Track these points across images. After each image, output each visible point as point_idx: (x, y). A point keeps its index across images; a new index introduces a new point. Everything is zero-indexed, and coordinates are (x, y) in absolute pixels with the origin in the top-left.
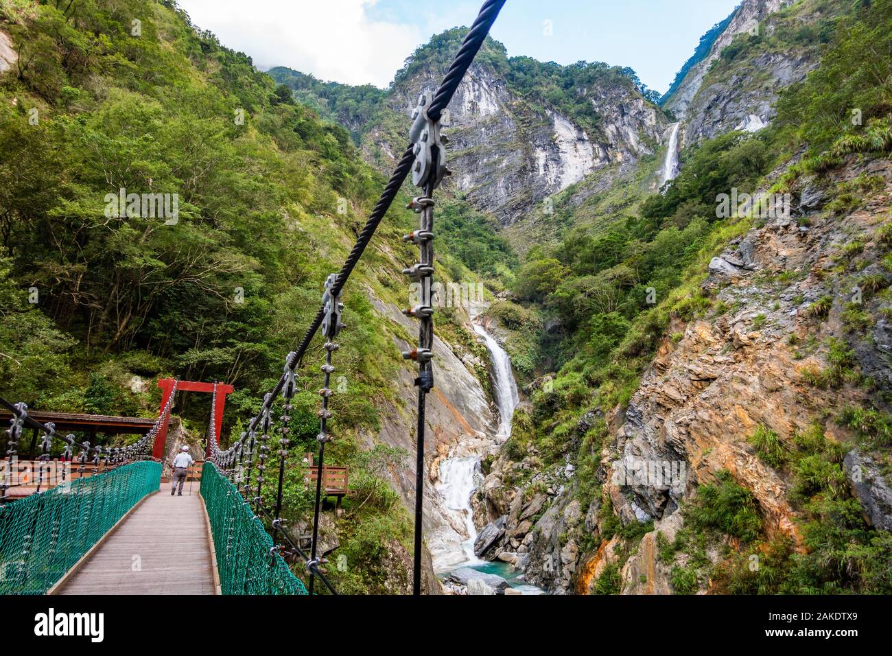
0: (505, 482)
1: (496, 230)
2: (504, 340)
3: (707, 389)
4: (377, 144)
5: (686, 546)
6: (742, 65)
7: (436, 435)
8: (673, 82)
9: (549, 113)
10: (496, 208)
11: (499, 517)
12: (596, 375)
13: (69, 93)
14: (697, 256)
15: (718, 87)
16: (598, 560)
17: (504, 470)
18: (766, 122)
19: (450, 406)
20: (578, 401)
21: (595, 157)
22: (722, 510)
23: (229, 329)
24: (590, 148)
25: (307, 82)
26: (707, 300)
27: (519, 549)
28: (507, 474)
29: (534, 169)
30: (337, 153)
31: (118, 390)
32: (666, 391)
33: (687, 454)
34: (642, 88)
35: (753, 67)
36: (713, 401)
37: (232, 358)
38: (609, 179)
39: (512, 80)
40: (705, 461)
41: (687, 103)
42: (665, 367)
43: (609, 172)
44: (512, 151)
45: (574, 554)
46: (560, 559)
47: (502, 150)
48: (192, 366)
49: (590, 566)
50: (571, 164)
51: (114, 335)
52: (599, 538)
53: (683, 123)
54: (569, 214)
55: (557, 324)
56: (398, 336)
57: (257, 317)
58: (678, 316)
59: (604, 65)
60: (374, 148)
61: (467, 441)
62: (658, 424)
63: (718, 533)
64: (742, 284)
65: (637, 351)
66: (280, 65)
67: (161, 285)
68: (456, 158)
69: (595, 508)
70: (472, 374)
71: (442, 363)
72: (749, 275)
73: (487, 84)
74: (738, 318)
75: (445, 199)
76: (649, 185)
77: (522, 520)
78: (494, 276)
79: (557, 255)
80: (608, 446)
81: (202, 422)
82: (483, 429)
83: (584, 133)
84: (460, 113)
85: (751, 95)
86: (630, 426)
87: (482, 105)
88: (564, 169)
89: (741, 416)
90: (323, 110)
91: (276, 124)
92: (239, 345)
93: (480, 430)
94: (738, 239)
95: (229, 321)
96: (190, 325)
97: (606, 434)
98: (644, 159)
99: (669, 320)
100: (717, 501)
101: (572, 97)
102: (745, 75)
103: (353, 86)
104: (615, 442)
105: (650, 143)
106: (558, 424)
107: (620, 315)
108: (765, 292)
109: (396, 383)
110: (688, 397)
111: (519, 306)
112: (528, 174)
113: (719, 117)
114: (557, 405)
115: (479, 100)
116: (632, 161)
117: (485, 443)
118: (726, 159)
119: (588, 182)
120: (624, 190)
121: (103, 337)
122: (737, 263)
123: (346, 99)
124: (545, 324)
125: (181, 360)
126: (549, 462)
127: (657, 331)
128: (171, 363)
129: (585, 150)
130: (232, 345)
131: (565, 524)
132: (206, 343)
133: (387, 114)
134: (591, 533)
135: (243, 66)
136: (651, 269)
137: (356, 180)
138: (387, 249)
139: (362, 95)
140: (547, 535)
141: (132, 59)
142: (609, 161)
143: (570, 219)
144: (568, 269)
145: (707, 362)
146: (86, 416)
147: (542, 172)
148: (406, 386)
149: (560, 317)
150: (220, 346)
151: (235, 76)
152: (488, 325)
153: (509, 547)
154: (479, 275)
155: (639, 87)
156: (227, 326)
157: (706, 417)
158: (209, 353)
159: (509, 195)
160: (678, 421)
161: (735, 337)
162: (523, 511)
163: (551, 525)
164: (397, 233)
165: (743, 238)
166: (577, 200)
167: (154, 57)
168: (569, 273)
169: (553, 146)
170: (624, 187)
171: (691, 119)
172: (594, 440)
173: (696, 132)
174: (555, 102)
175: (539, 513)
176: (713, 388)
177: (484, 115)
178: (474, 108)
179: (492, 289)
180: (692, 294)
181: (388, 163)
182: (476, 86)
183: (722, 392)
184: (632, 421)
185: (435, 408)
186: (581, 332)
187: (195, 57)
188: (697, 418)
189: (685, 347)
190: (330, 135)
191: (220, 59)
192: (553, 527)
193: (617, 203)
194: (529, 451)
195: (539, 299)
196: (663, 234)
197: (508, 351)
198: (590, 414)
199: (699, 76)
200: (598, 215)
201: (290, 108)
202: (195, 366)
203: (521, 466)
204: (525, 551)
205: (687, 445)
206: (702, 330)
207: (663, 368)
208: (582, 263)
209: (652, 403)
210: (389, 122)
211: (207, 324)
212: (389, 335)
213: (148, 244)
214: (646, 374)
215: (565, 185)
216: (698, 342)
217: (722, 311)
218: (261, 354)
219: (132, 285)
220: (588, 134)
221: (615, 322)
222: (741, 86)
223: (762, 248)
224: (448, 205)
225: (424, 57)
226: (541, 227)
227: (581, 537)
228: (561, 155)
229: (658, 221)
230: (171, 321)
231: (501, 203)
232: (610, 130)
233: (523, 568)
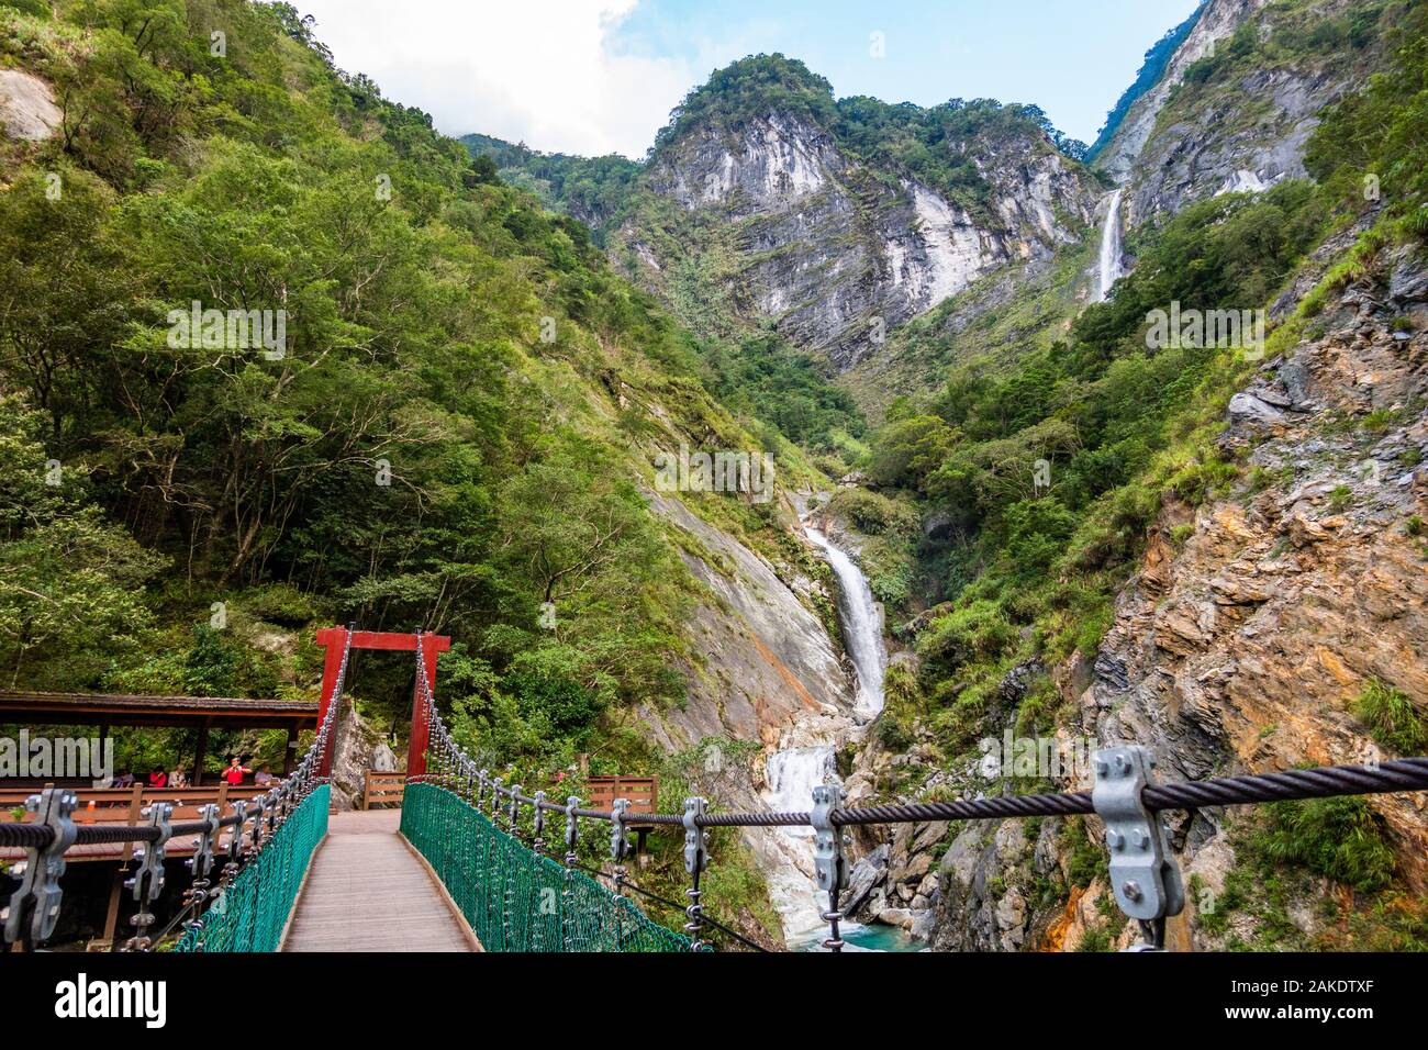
0: (880, 787)
1: (829, 377)
2: (857, 552)
3: (1252, 619)
4: (631, 247)
5: (1247, 901)
6: (1221, 91)
7: (758, 712)
8: (1103, 127)
9: (905, 184)
10: (825, 342)
11: (873, 848)
12: (1022, 603)
13: (145, 169)
14: (1192, 396)
15: (1183, 128)
16: (1067, 924)
17: (877, 768)
18: (1266, 182)
19: (777, 663)
20: (994, 648)
21: (985, 253)
22: (1312, 834)
23: (427, 541)
24: (975, 238)
25: (519, 155)
26: (1231, 467)
27: (913, 903)
28: (882, 773)
29: (885, 276)
30: (573, 260)
31: (243, 653)
32: (1174, 626)
33: (1227, 736)
34: (1056, 137)
35: (1241, 93)
36: (1268, 641)
37: (433, 590)
38: (1009, 286)
39: (844, 135)
40: (1268, 746)
41: (1131, 157)
42: (1160, 585)
43: (1007, 275)
44: (848, 248)
45: (1020, 913)
46: (995, 920)
47: (833, 248)
48: (366, 607)
49: (1054, 934)
50: (945, 264)
51: (232, 560)
52: (1064, 884)
53: (1128, 190)
54: (946, 346)
55: (945, 522)
56: (687, 551)
57: (474, 519)
58: (1177, 496)
59: (992, 103)
60: (626, 253)
61: (807, 721)
62: (1163, 683)
63: (1306, 876)
64: (1292, 436)
65: (1099, 559)
66: (472, 133)
67: (309, 470)
68: (758, 263)
69: (1051, 831)
70: (808, 609)
71: (759, 592)
72: (1304, 421)
73: (804, 143)
74: (1295, 495)
75: (743, 330)
76: (1075, 294)
77: (916, 852)
78: (830, 450)
79: (938, 410)
80: (1065, 724)
81: (385, 704)
82: (831, 699)
83: (965, 215)
84: (762, 192)
85: (1240, 139)
86: (1104, 687)
87: (797, 177)
88: (934, 274)
89: (1330, 665)
90: (543, 198)
91: (475, 216)
92: (446, 568)
93: (827, 702)
94: (1276, 362)
95: (425, 527)
96: (359, 536)
97: (1058, 703)
98: (1066, 252)
99: (1161, 505)
100: (1301, 820)
101: (942, 157)
102: (1227, 107)
103: (590, 157)
104: (1079, 717)
105: (1074, 225)
106: (964, 688)
107: (1057, 503)
108: (1339, 447)
109: (690, 628)
110: (1215, 635)
111: (880, 496)
112: (876, 284)
113: (1186, 178)
114: (959, 656)
115: (792, 170)
116: (1045, 256)
117: (838, 722)
118: (1218, 237)
119: (974, 293)
120: (1035, 302)
121: (214, 563)
122: (1279, 402)
123: (578, 179)
124: (923, 524)
125: (346, 597)
126: (953, 752)
127: (1136, 524)
128: (331, 604)
129: (968, 241)
130: (433, 568)
131: (1000, 861)
132: (388, 567)
133: (645, 199)
134: (1047, 875)
135: (419, 128)
136: (1101, 425)
137: (605, 301)
138: (661, 411)
139: (604, 172)
140: (966, 879)
141: (246, 112)
142: (1007, 257)
143: (948, 354)
144: (958, 432)
145: (1245, 573)
146: (191, 701)
147: (898, 279)
148: (705, 633)
149: (949, 511)
150: (412, 570)
151: (406, 145)
152: (830, 528)
153: (895, 898)
154: (804, 449)
155: (1052, 135)
156: (422, 536)
157: (1258, 669)
158: (395, 582)
159: (847, 319)
160: (1201, 678)
161: (1296, 527)
162: (916, 837)
163: (970, 861)
164: (676, 384)
165: (1284, 359)
166: (958, 322)
167: (281, 109)
168: (959, 439)
169: (914, 237)
170: (1034, 297)
171: (1141, 183)
172: (1037, 713)
173: (1150, 203)
174: (915, 166)
175: (943, 840)
176: (1263, 618)
177: (801, 192)
178: (784, 182)
179: (827, 471)
180: (1201, 458)
181: (649, 277)
182: (787, 148)
183: (1283, 623)
184: (1107, 680)
185: (753, 667)
186: (987, 536)
187: (342, 114)
188: (1241, 671)
189: (1198, 548)
190: (559, 231)
191: (382, 118)
192: (975, 866)
193: (1023, 324)
194: (916, 734)
195: (912, 482)
196: (1120, 366)
197: (864, 570)
198: (1019, 670)
199: (1149, 114)
200: (993, 345)
201: (495, 191)
202: (371, 607)
203: (905, 760)
204: (923, 906)
205: (1226, 718)
206: (1230, 518)
207: (1158, 588)
208: (981, 420)
209: (1146, 647)
210: (650, 212)
211: (388, 534)
212: (673, 548)
213: (286, 400)
214: (1123, 597)
215: (937, 298)
216: (1222, 539)
217: (1262, 484)
218: (483, 582)
219: (261, 471)
220: (971, 216)
221: (1051, 514)
222: (1222, 125)
223: (1325, 372)
224: (749, 339)
225: (702, 106)
226: (901, 368)
227: (1029, 882)
228: (927, 250)
229: (1105, 347)
230: (328, 531)
231: (834, 333)
232: (1007, 207)
233: (925, 936)
